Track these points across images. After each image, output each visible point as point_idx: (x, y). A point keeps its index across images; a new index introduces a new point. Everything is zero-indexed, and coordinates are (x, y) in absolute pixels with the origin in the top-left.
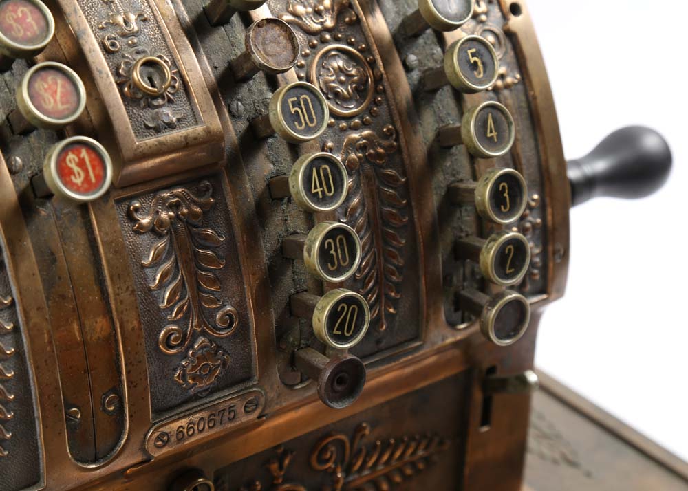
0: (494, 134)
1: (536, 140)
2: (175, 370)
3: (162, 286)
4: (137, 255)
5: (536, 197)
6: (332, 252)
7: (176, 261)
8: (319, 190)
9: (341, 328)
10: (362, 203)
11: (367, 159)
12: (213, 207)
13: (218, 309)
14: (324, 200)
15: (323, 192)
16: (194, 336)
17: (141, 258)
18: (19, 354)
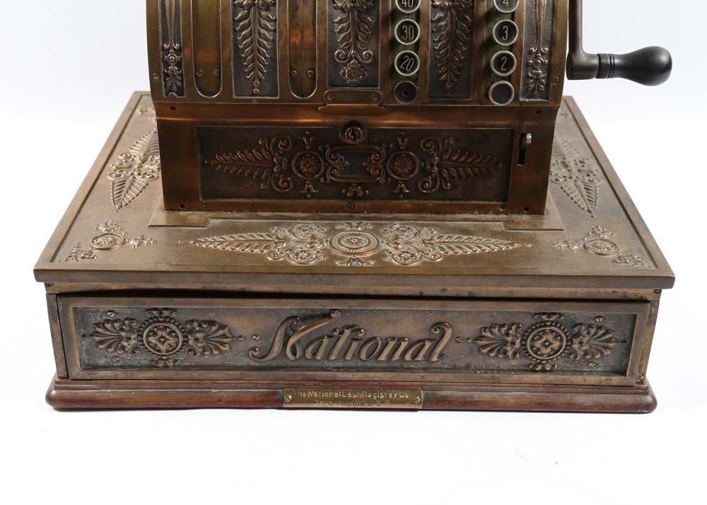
0: (507, 3)
1: (553, 22)
2: (341, 70)
3: (340, 32)
4: (331, 17)
5: (547, 49)
6: (406, 31)
7: (349, 24)
8: (405, 3)
9: (405, 66)
10: (446, 26)
11: (453, 7)
12: (372, 8)
13: (364, 50)
14: (407, 8)
15: (407, 5)
16: (351, 58)
17: (333, 19)
18: (274, 41)
